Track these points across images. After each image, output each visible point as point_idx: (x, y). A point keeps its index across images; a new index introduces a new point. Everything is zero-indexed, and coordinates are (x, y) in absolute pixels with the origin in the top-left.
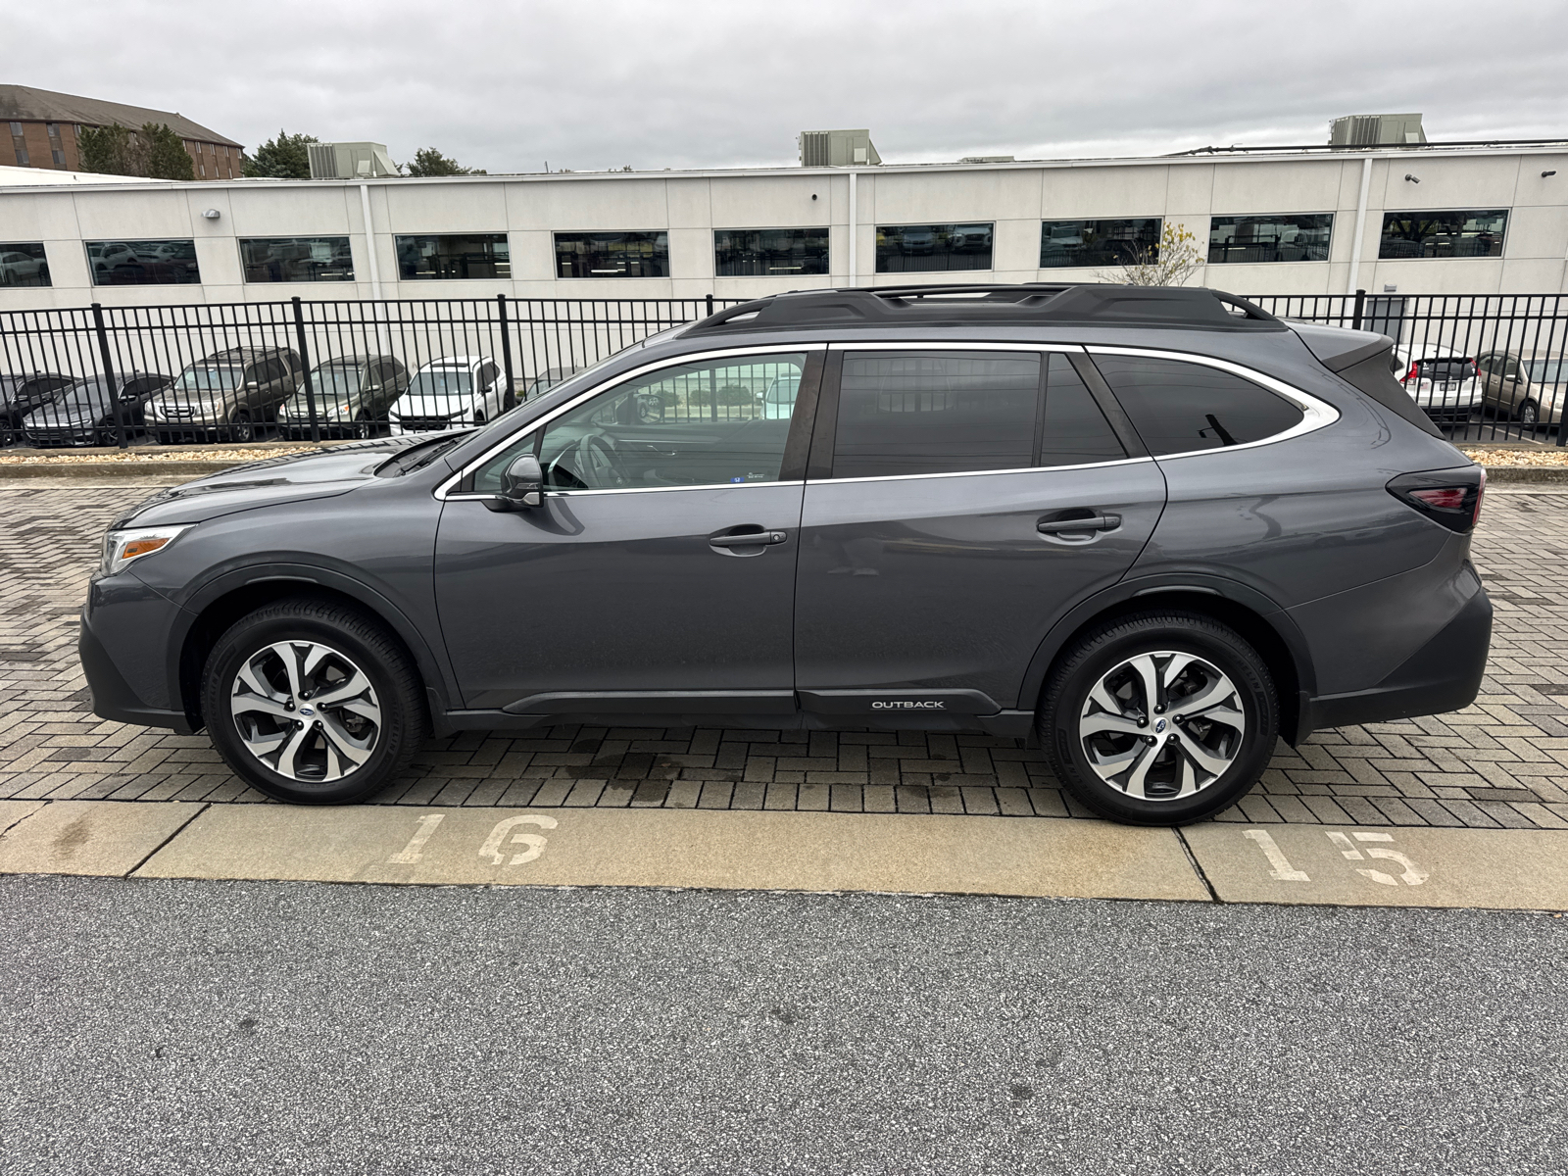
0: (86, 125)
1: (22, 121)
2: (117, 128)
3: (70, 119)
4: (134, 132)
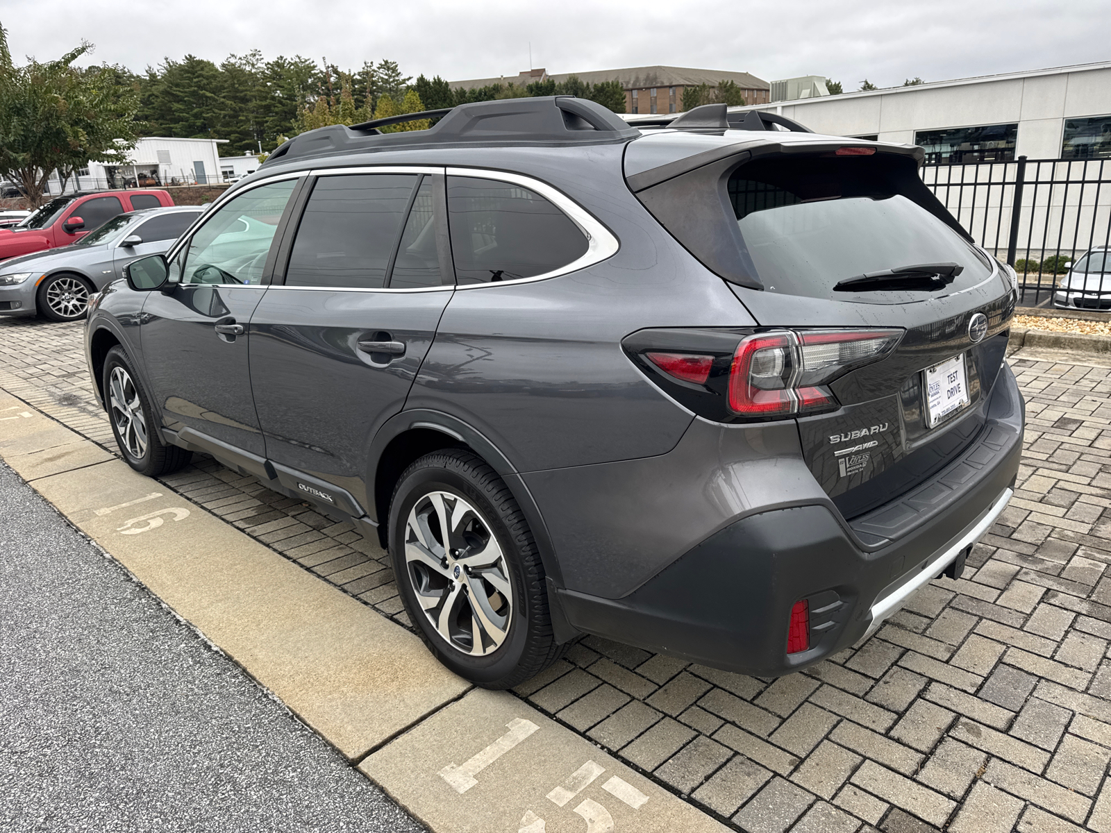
0: (688, 86)
1: (657, 87)
2: (704, 85)
3: (682, 83)
4: (713, 87)
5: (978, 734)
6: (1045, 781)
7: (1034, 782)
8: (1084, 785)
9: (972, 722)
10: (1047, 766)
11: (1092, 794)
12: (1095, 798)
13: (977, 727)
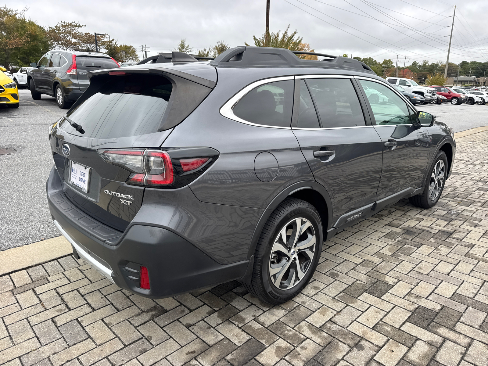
5: (58, 311)
6: (24, 318)
7: (27, 315)
8: (13, 327)
9: (64, 312)
10: (29, 322)
11: (8, 327)
12: (6, 327)
13: (61, 312)
